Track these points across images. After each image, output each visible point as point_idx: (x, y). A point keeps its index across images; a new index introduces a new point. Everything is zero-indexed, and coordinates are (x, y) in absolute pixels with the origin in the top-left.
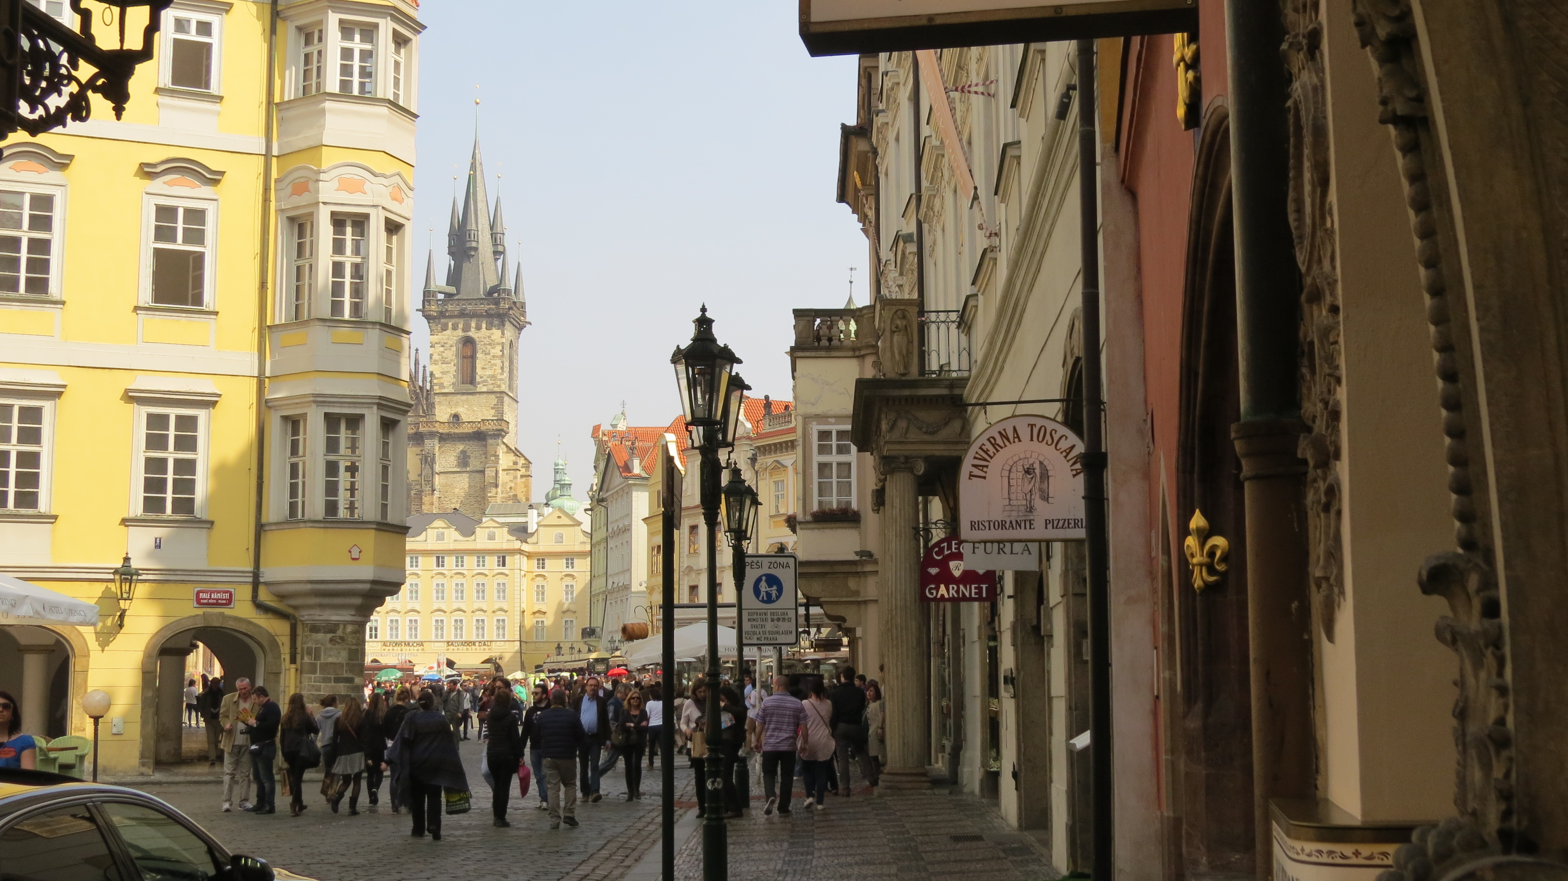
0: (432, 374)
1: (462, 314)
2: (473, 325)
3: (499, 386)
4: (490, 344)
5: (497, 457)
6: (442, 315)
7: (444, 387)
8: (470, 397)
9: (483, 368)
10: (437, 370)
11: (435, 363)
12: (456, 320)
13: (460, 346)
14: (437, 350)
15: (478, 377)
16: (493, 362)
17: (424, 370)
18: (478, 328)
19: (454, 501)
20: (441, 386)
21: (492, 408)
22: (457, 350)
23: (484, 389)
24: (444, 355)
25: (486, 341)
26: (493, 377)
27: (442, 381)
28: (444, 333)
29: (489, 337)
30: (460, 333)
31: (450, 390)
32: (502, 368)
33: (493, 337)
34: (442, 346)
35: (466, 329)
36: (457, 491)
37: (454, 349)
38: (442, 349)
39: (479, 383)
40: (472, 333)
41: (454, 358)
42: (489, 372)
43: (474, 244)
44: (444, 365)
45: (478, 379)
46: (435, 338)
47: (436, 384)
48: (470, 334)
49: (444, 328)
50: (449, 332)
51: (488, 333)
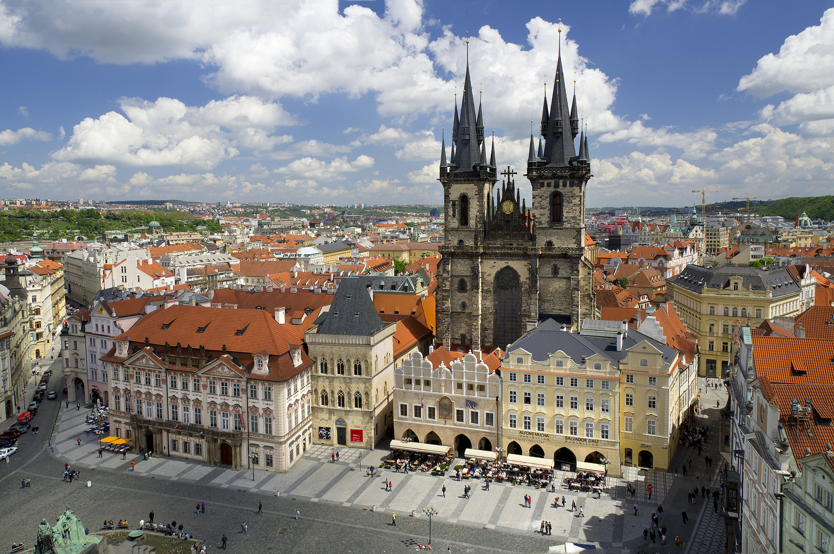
0: (534, 216)
1: (554, 176)
2: (561, 184)
3: (579, 224)
4: (572, 197)
5: (578, 271)
6: (541, 177)
7: (542, 224)
8: (559, 231)
9: (567, 212)
10: (537, 213)
11: (536, 208)
12: (550, 181)
13: (552, 197)
14: (537, 200)
15: (564, 218)
16: (574, 208)
17: (529, 213)
18: (564, 185)
19: (549, 295)
20: (540, 223)
21: (574, 238)
22: (550, 200)
23: (568, 226)
24: (542, 203)
25: (570, 194)
26: (574, 218)
27: (540, 220)
28: (542, 189)
29: (571, 192)
30: (552, 189)
31: (546, 225)
32: (580, 212)
33: (574, 192)
34: (540, 198)
35: (557, 186)
36: (551, 289)
37: (548, 199)
38: (540, 199)
39: (565, 222)
40: (561, 189)
41: (548, 205)
42: (571, 215)
43: (560, 130)
44: (542, 210)
45: (564, 219)
46: (536, 192)
47: (537, 222)
48: (559, 190)
49: (542, 185)
50: (544, 189)
51: (571, 189)
